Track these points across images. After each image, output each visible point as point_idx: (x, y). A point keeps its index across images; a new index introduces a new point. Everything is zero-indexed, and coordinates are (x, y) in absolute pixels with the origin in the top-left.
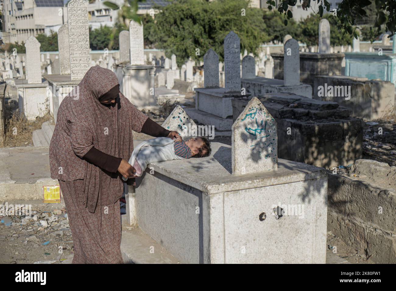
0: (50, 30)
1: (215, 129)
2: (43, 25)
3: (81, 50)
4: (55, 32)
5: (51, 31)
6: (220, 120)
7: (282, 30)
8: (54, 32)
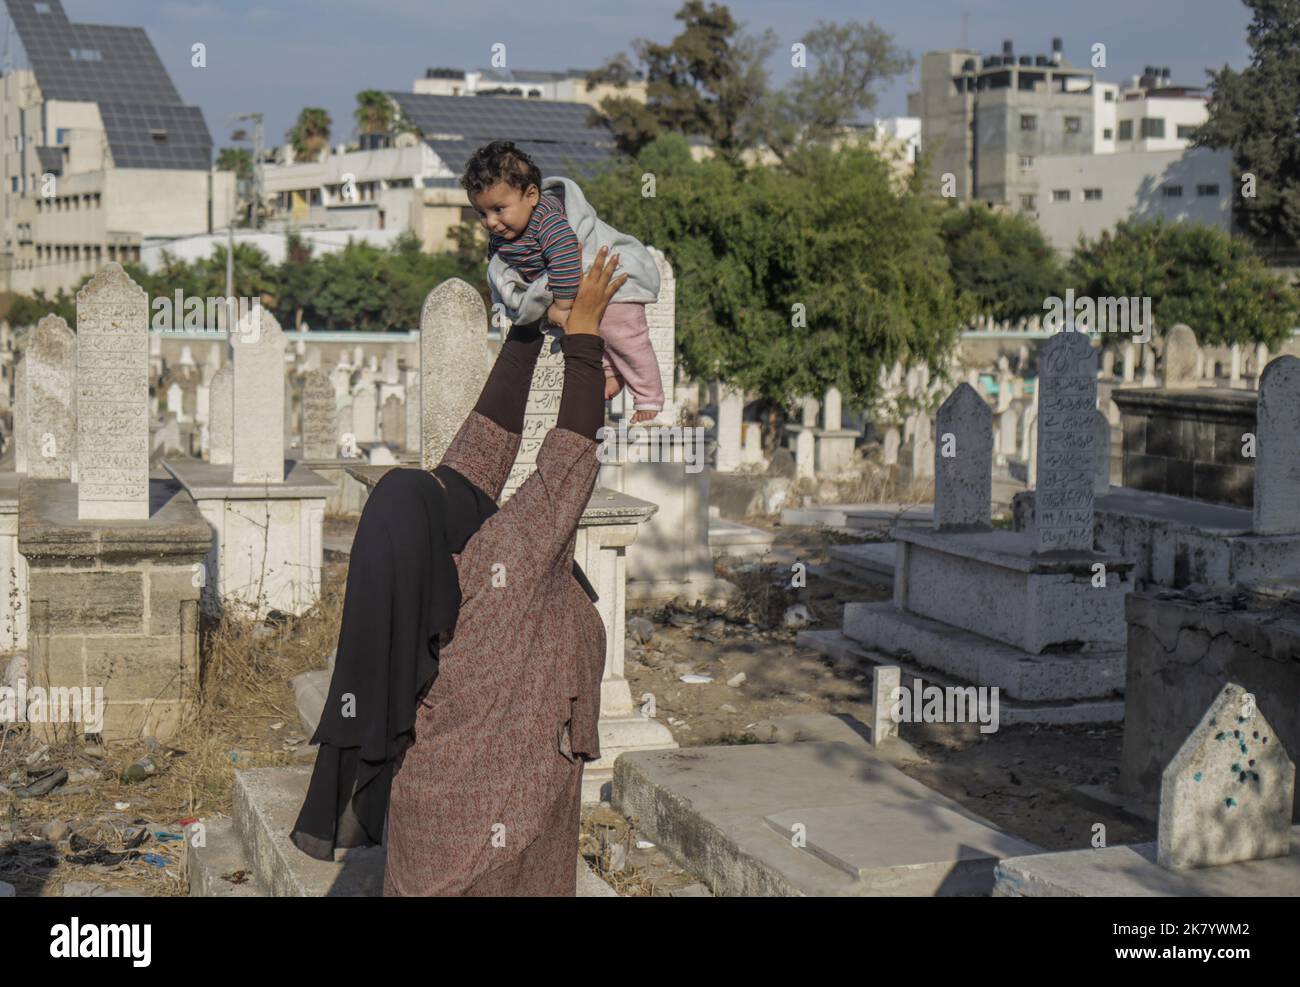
0: (160, 253)
1: (1003, 694)
2: (136, 234)
3: (546, 387)
4: (178, 258)
5: (166, 256)
6: (1022, 660)
7: (1003, 280)
8: (173, 258)
